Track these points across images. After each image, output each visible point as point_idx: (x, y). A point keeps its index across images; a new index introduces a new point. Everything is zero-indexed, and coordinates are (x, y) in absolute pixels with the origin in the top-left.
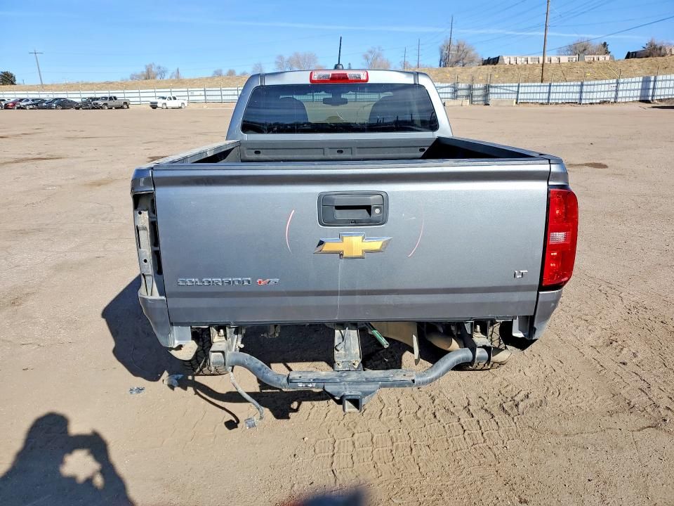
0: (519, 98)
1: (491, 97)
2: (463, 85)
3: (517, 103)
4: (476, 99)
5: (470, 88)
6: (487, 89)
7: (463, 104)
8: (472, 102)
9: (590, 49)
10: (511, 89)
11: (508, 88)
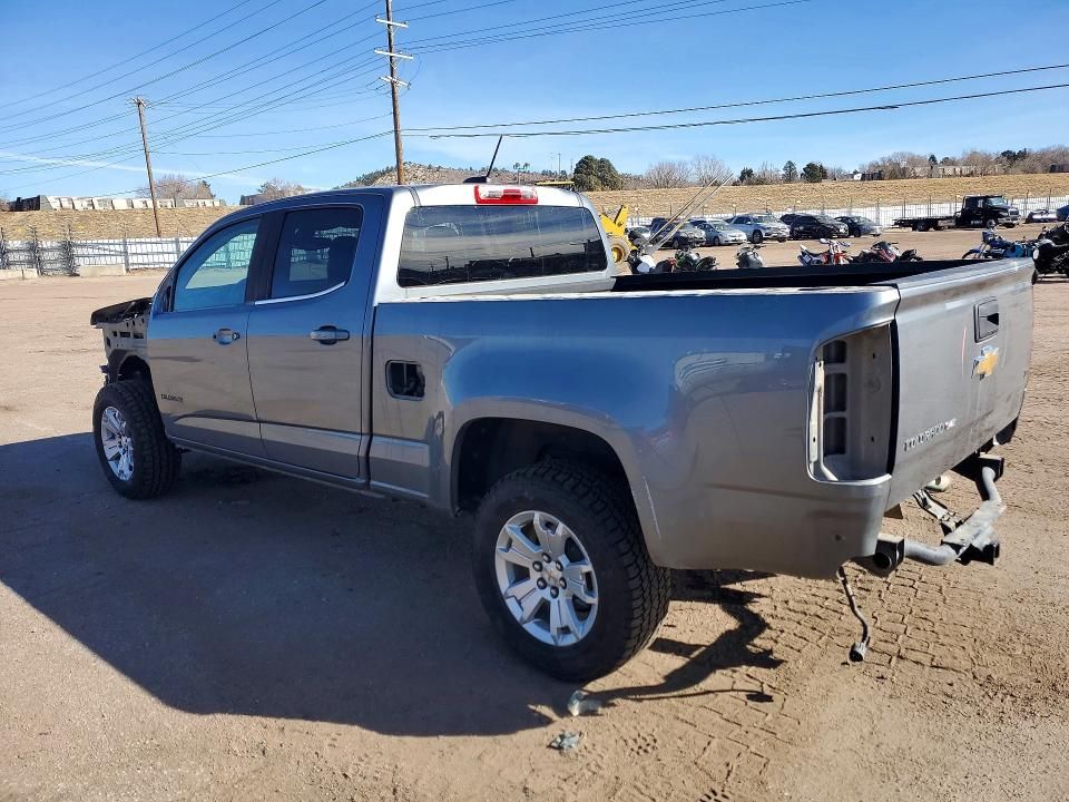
0: (130, 261)
1: (78, 261)
2: (15, 242)
3: (127, 270)
4: (48, 266)
5: (33, 248)
6: (67, 248)
7: (26, 276)
8: (42, 272)
9: (187, 190)
10: (112, 247)
11: (106, 247)
